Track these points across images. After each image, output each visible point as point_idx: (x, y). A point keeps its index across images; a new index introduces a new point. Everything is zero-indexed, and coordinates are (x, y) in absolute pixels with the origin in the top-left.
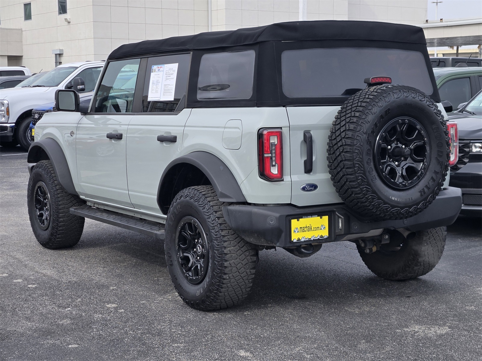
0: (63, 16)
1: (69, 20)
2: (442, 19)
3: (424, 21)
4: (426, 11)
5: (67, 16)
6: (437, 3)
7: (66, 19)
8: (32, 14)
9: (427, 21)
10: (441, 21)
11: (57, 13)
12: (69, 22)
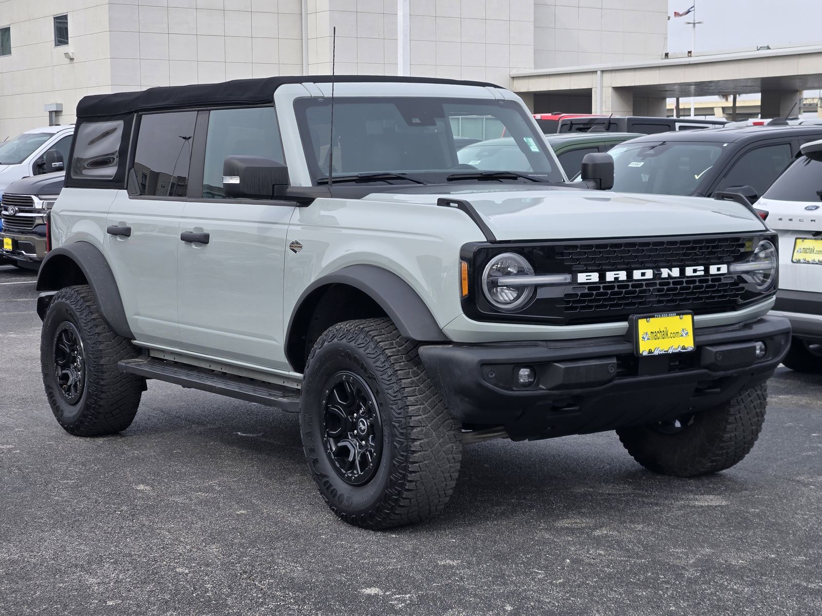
0: (63, 49)
1: (71, 55)
2: (690, 52)
3: (662, 55)
4: (666, 38)
5: (69, 48)
6: (694, 24)
7: (66, 54)
8: (12, 46)
9: (667, 55)
10: (690, 54)
11: (53, 43)
12: (72, 59)
